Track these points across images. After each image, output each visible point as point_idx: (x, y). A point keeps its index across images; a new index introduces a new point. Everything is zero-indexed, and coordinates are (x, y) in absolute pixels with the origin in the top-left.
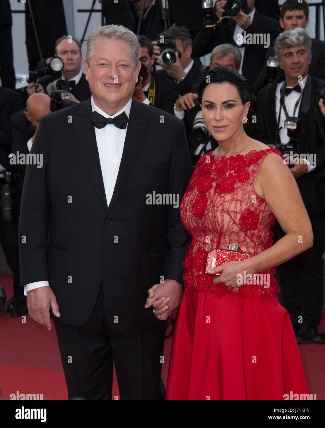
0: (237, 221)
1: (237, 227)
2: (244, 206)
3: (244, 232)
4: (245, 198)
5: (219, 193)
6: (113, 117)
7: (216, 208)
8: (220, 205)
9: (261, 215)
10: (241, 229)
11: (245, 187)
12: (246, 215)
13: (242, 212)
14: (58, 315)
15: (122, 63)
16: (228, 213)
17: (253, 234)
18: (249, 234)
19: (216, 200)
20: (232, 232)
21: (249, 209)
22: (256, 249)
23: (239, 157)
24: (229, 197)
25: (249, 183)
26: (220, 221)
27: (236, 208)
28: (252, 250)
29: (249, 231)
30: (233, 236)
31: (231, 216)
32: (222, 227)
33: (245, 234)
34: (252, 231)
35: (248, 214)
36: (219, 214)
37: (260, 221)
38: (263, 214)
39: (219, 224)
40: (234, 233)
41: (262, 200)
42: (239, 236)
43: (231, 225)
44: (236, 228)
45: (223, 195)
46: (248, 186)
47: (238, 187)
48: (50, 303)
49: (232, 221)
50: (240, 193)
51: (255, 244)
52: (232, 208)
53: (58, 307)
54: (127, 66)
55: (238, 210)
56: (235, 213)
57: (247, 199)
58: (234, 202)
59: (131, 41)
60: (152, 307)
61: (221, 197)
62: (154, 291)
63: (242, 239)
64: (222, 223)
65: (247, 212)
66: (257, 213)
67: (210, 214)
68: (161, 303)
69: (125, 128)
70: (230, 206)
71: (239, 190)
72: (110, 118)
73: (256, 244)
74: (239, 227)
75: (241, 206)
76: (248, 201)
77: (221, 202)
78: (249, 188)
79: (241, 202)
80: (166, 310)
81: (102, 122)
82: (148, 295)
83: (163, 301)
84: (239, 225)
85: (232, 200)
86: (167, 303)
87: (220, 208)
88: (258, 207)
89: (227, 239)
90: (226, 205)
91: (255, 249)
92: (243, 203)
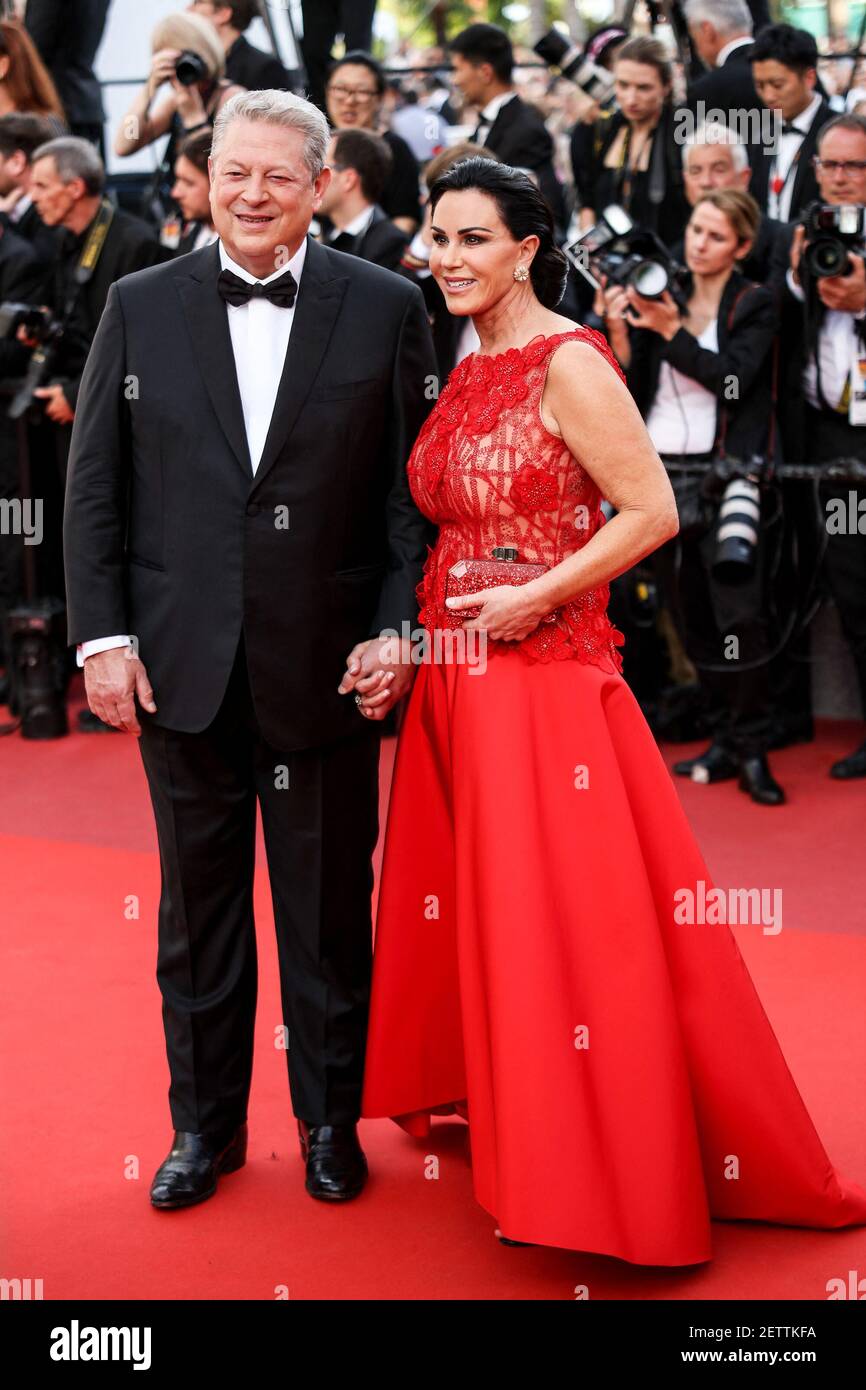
0: (506, 493)
1: (509, 507)
2: (519, 460)
3: (526, 516)
4: (519, 441)
5: (470, 436)
6: (264, 282)
7: (460, 467)
8: (468, 460)
9: (561, 477)
10: (519, 512)
11: (520, 416)
12: (524, 480)
13: (515, 472)
14: (151, 707)
15: (276, 173)
16: (485, 476)
17: (548, 522)
18: (538, 522)
19: (462, 450)
20: (499, 518)
21: (532, 467)
22: (558, 555)
23: (513, 352)
24: (486, 442)
25: (526, 407)
26: (470, 494)
27: (501, 464)
28: (549, 557)
29: (537, 515)
30: (505, 527)
31: (491, 484)
32: (476, 507)
33: (529, 521)
34: (546, 515)
35: (529, 477)
36: (466, 480)
37: (561, 492)
38: (567, 475)
39: (468, 502)
40: (505, 518)
41: (560, 444)
42: (517, 528)
43: (493, 502)
44: (505, 509)
45: (475, 438)
46: (525, 413)
47: (506, 418)
48: (134, 683)
49: (495, 493)
50: (509, 430)
51: (554, 542)
52: (493, 465)
53: (150, 691)
54: (288, 180)
55: (506, 468)
56: (501, 475)
57: (526, 443)
58: (497, 451)
59: (304, 127)
60: (354, 692)
61: (472, 442)
62: (360, 659)
63: (523, 533)
64: (476, 497)
65: (525, 472)
66: (552, 473)
67: (451, 480)
68: (376, 685)
69: (290, 306)
70: (487, 460)
71: (507, 424)
72: (259, 285)
73: (558, 543)
74: (512, 506)
75: (513, 460)
76: (528, 447)
77: (471, 453)
78: (529, 419)
79: (513, 451)
80: (386, 700)
81: (242, 294)
82: (345, 668)
83: (380, 680)
84: (511, 503)
85: (493, 448)
86: (389, 685)
87: (469, 466)
88: (551, 460)
89: (492, 534)
90: (481, 459)
91: (555, 552)
92: (517, 453)
